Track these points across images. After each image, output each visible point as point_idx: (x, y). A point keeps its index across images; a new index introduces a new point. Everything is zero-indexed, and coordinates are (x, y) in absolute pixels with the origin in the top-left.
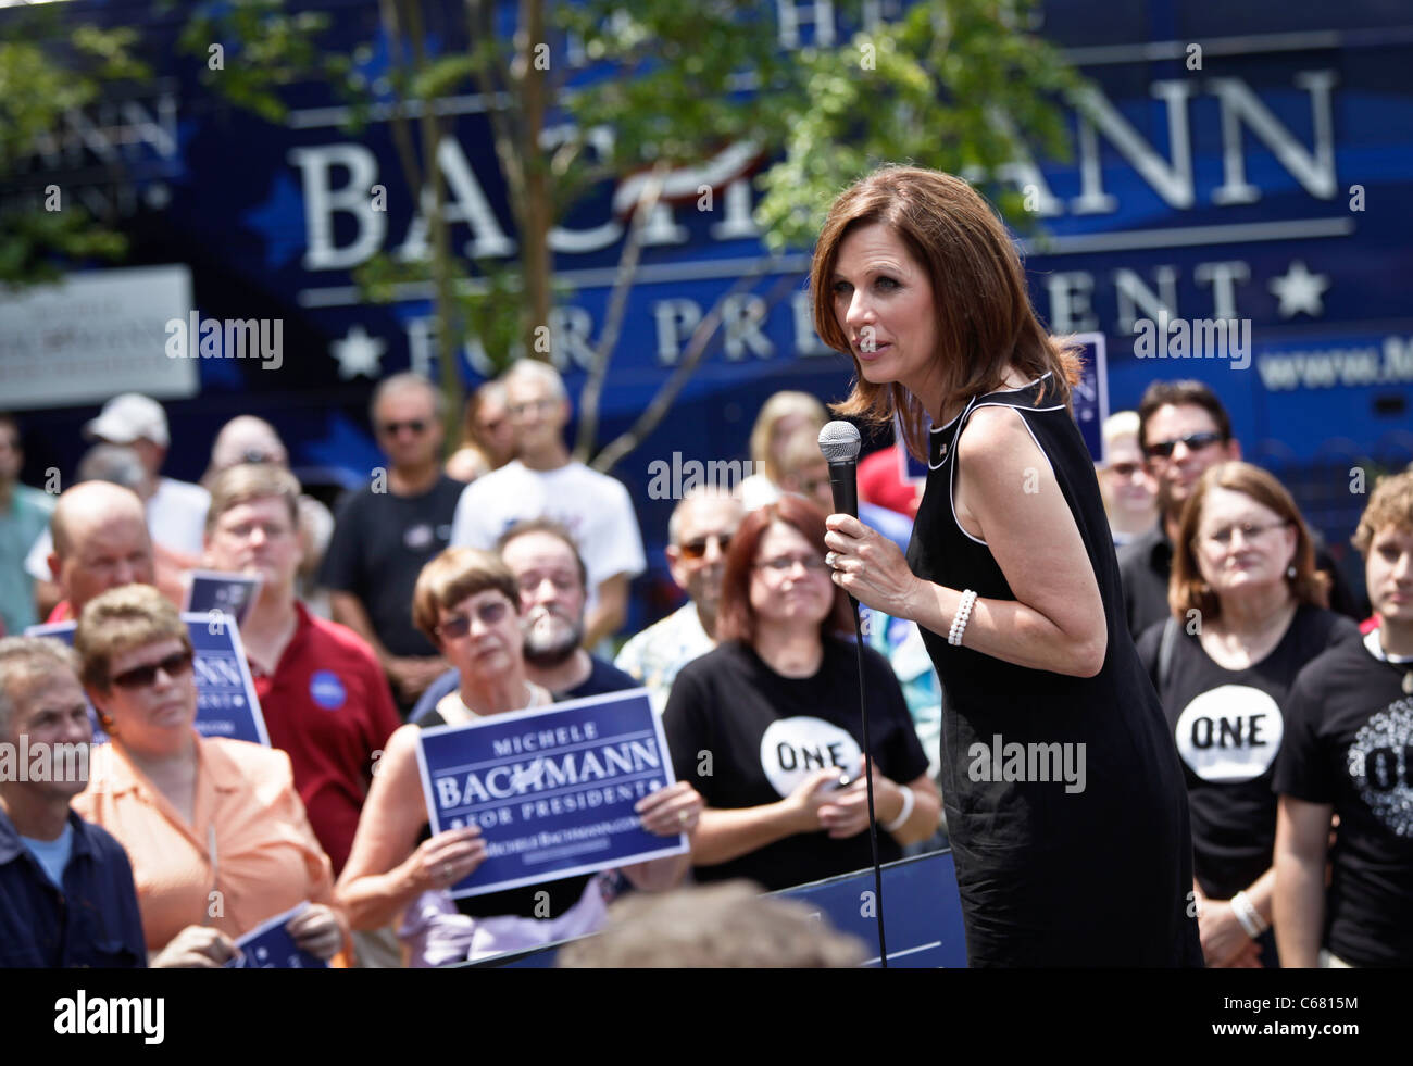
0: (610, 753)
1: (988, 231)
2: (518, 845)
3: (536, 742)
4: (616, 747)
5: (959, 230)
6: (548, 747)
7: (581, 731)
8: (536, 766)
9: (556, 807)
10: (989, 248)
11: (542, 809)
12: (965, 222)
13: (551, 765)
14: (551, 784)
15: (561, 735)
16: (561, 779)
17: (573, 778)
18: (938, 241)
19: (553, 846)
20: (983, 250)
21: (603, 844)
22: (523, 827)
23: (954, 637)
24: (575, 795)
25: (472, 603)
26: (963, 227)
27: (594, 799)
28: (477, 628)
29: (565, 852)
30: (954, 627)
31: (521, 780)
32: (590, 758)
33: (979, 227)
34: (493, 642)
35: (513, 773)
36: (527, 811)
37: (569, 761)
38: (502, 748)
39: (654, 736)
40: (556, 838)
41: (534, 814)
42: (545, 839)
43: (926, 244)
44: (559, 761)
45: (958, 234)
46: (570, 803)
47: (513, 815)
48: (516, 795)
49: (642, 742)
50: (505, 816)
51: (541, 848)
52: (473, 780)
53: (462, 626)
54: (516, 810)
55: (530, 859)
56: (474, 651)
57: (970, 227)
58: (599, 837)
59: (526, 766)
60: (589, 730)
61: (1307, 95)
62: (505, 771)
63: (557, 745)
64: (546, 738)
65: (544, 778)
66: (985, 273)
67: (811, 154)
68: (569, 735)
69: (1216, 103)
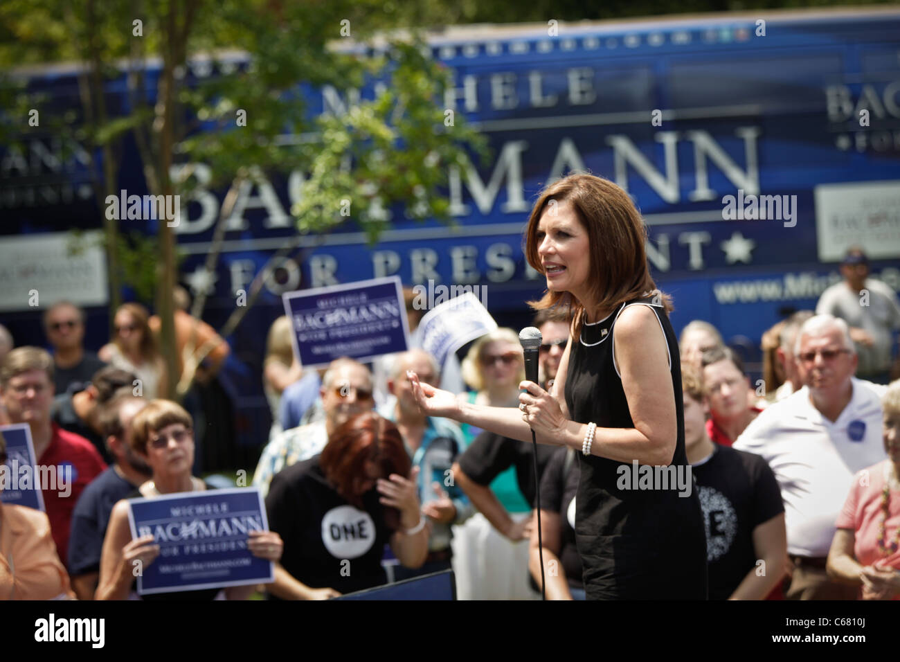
0: (235, 522)
1: (626, 212)
2: (180, 568)
3: (194, 511)
4: (239, 519)
5: (610, 210)
6: (201, 515)
7: (220, 507)
8: (194, 525)
9: (203, 548)
10: (626, 222)
11: (196, 549)
12: (614, 206)
13: (202, 525)
14: (201, 535)
15: (209, 509)
16: (207, 532)
17: (214, 533)
18: (595, 213)
19: (199, 571)
20: (622, 224)
21: (226, 572)
22: (184, 558)
23: (586, 450)
24: (214, 544)
25: (170, 429)
26: (612, 208)
27: (224, 546)
28: (172, 443)
29: (205, 575)
30: (585, 443)
31: (186, 531)
32: (224, 524)
33: (621, 209)
34: (180, 453)
35: (181, 527)
36: (187, 549)
37: (212, 524)
38: (176, 512)
39: (260, 515)
40: (201, 566)
41: (191, 552)
42: (195, 566)
43: (588, 214)
44: (207, 523)
45: (608, 211)
46: (211, 547)
47: (180, 551)
48: (182, 539)
49: (254, 517)
50: (175, 551)
51: (192, 571)
52: (159, 529)
53: (162, 442)
54: (181, 548)
55: (185, 576)
56: (169, 457)
57: (617, 209)
58: (223, 568)
59: (188, 524)
60: (224, 507)
61: (742, 141)
62: (176, 526)
63: (206, 514)
64: (200, 510)
65: (198, 532)
66: (621, 235)
67: (325, 175)
68: (212, 509)
69: (691, 145)
